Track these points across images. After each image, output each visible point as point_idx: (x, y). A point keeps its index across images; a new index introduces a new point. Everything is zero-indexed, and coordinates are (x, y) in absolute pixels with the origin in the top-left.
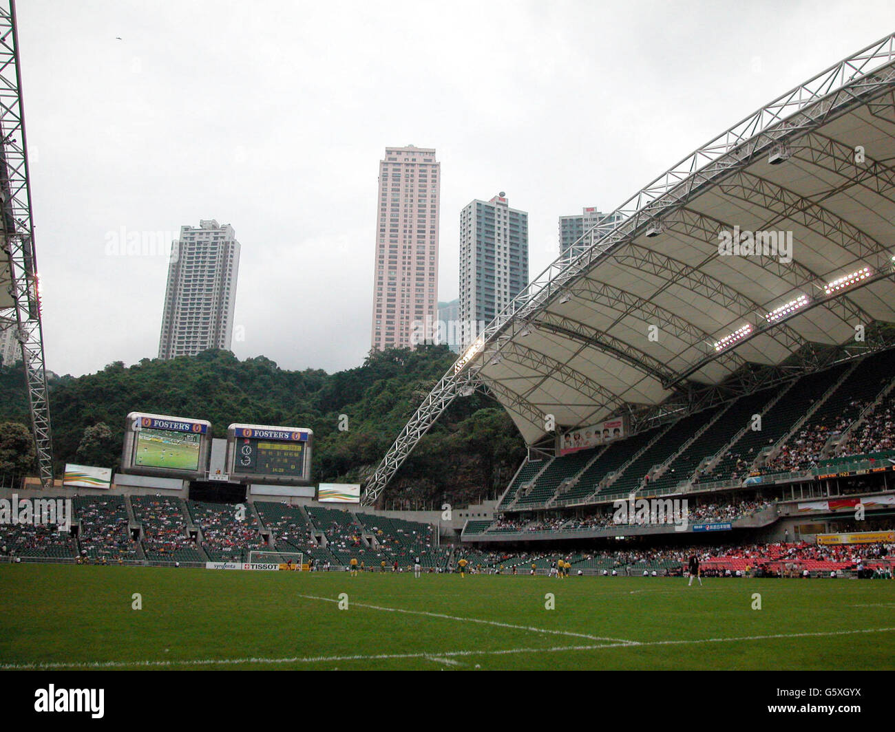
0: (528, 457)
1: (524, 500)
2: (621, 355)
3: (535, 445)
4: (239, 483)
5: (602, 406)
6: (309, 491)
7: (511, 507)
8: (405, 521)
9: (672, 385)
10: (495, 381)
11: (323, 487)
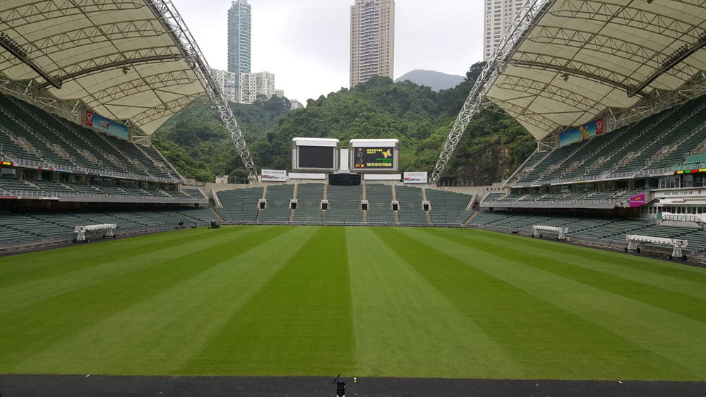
0: (538, 149)
1: (523, 180)
2: (589, 75)
3: (542, 141)
4: (356, 173)
5: (586, 112)
6: (398, 177)
7: (513, 186)
8: (455, 193)
9: (637, 93)
10: (503, 101)
11: (406, 175)
